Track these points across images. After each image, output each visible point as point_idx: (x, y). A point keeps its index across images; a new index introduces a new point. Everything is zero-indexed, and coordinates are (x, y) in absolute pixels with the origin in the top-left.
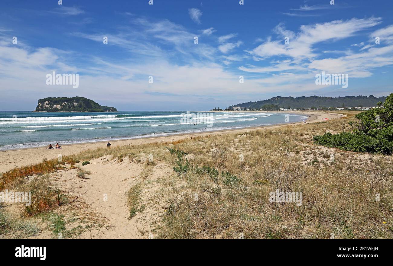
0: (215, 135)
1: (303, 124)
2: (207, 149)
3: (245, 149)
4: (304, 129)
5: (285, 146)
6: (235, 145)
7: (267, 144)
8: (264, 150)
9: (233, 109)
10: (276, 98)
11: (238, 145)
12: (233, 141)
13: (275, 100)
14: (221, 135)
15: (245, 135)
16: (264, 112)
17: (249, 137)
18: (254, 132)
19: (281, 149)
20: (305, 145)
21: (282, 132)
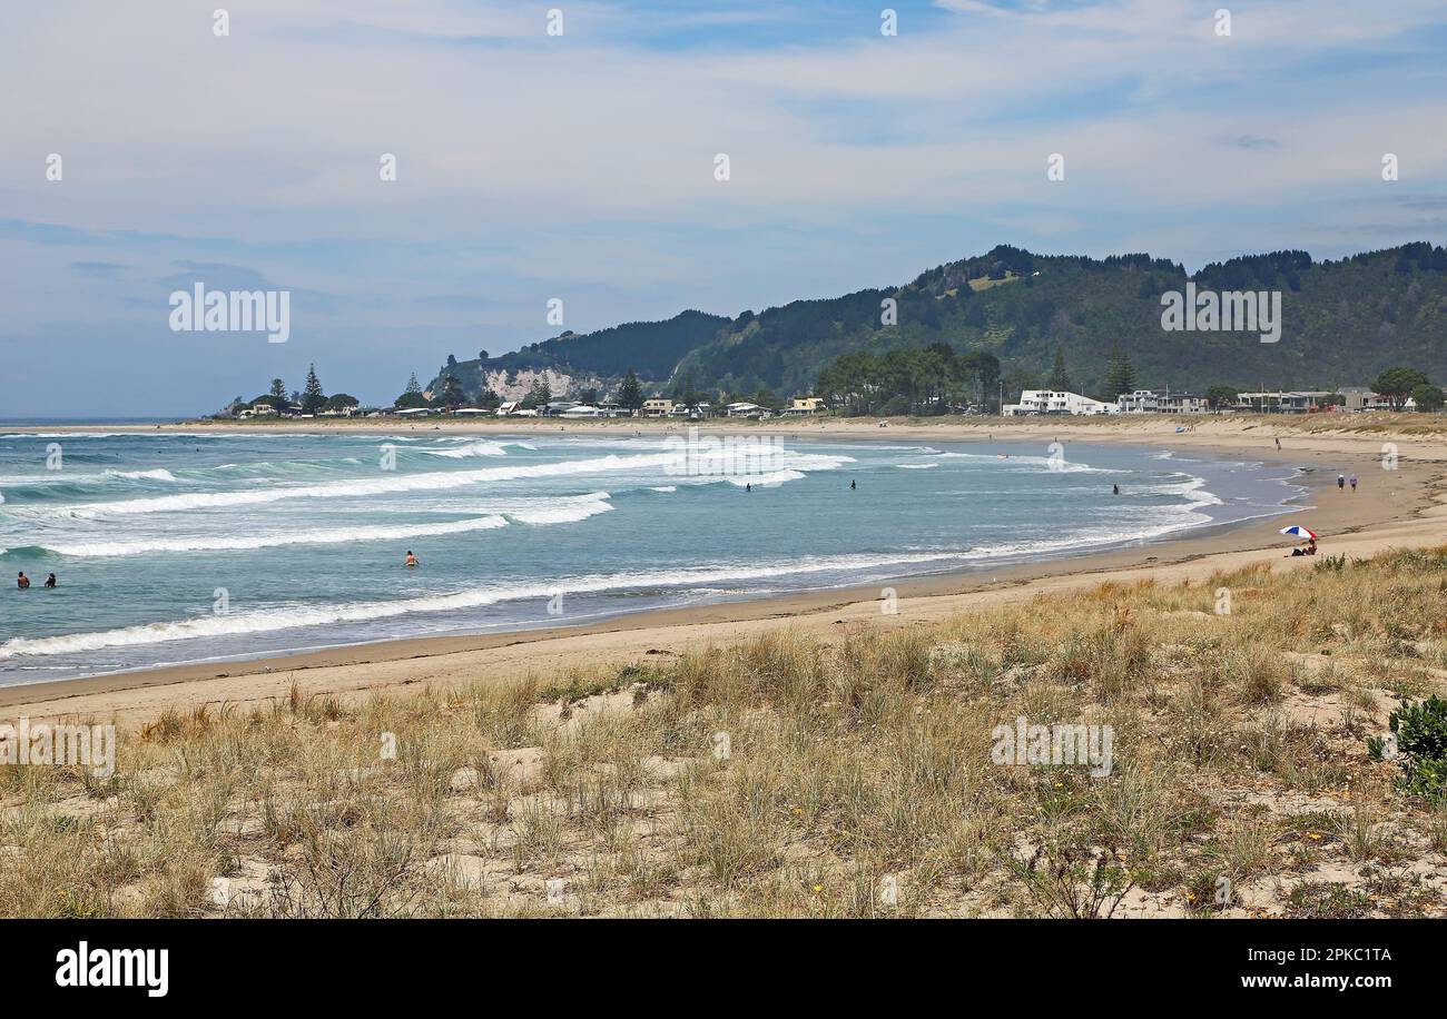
0: (266, 708)
1: (1282, 561)
2: (161, 883)
3: (613, 860)
4: (1293, 628)
5: (1080, 824)
6: (501, 817)
7: (869, 801)
8: (837, 867)
9: (491, 402)
10: (974, 267)
11: (533, 823)
12: (483, 769)
13: (966, 292)
14: (348, 702)
15: (621, 703)
16: (841, 426)
17: (669, 718)
18: (723, 665)
19: (1026, 851)
20: (1298, 804)
21: (1042, 660)
